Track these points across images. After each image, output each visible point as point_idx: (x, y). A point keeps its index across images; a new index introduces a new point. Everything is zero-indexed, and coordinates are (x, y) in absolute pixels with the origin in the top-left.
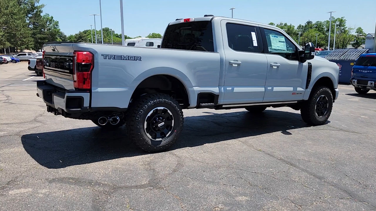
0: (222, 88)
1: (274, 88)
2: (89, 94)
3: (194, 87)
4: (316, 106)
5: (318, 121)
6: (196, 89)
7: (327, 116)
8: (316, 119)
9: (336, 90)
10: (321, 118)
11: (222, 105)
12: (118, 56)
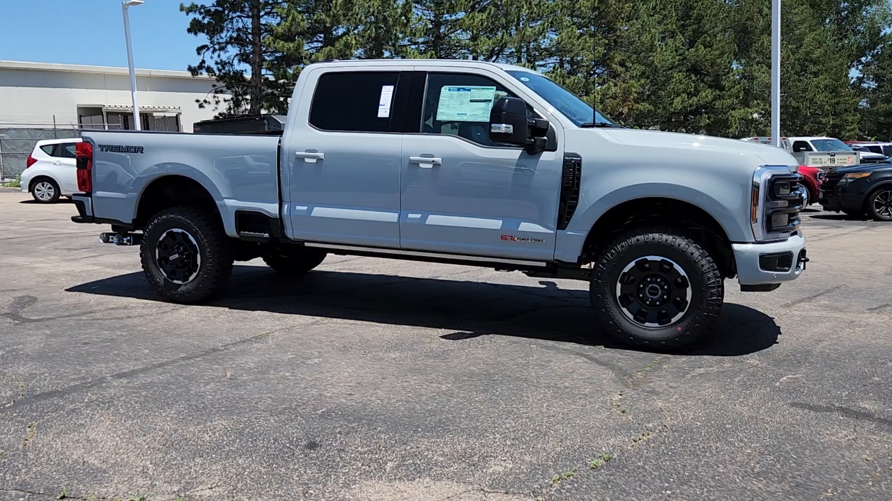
0: (286, 206)
1: (430, 216)
2: (90, 198)
3: (225, 200)
4: (619, 285)
5: (632, 336)
6: (229, 204)
7: (679, 329)
8: (617, 325)
9: (736, 247)
10: (649, 330)
11: (304, 241)
12: (116, 147)
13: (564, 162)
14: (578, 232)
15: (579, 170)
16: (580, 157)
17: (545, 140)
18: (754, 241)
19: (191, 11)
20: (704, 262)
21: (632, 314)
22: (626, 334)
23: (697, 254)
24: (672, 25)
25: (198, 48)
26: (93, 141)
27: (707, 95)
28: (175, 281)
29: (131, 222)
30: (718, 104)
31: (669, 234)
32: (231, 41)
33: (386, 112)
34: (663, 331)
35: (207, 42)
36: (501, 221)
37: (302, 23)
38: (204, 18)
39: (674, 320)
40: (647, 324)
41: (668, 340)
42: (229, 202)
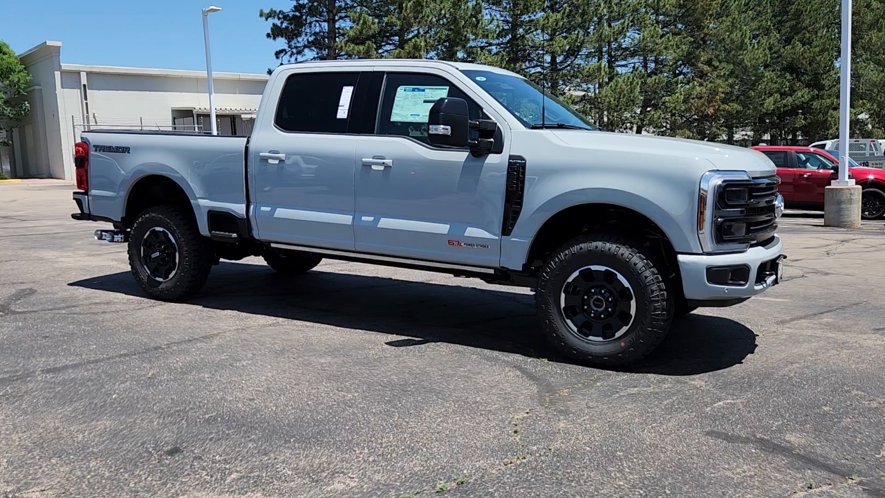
0: (252, 207)
1: (383, 219)
2: (86, 197)
3: (199, 200)
4: (563, 295)
5: (575, 350)
6: (203, 204)
7: (623, 344)
8: (560, 338)
9: (681, 258)
10: (593, 344)
11: (270, 242)
12: (107, 147)
13: (509, 165)
14: (522, 239)
15: (524, 174)
16: (524, 160)
17: (492, 142)
18: (701, 252)
19: (270, 16)
20: (647, 273)
21: (576, 326)
22: (570, 347)
23: (640, 264)
24: (767, 21)
25: (277, 52)
26: (89, 142)
27: (803, 94)
28: (157, 279)
29: (120, 220)
30: (816, 104)
31: (613, 242)
32: (309, 45)
33: (344, 113)
34: (606, 346)
35: (286, 47)
36: (448, 226)
37: (372, 26)
38: (282, 23)
39: (618, 334)
40: (591, 338)
41: (610, 356)
42: (203, 202)
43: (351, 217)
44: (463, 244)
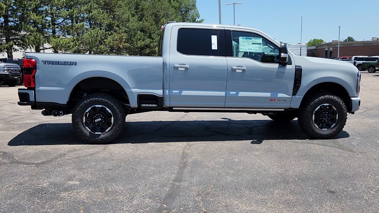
0: (167, 91)
1: (240, 92)
2: (34, 91)
3: (132, 89)
4: (314, 116)
5: (319, 134)
7: (335, 130)
8: (313, 131)
10: (324, 131)
11: (173, 107)
12: (56, 62)
13: (296, 69)
14: (300, 96)
15: (301, 72)
16: (301, 67)
18: (357, 96)
21: (318, 126)
22: (317, 134)
23: (341, 102)
26: (37, 58)
28: (96, 133)
31: (332, 95)
33: (215, 47)
34: (329, 131)
36: (271, 94)
39: (332, 127)
40: (323, 129)
41: (331, 134)
42: (134, 90)
43: (225, 92)
44: (276, 100)
